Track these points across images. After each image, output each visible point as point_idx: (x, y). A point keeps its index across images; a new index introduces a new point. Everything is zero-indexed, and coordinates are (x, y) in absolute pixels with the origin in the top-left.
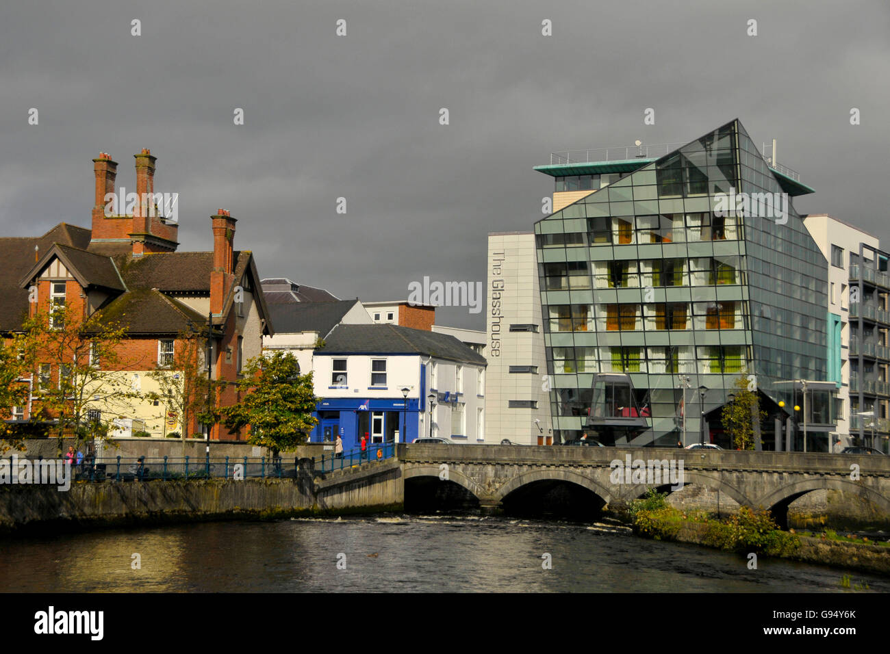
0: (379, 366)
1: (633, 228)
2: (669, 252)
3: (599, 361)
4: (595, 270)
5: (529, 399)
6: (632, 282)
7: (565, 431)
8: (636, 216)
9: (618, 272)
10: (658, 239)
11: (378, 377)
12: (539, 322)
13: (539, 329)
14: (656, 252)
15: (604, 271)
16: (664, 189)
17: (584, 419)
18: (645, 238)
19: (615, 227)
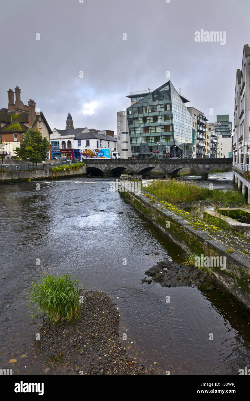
0: (88, 142)
1: (147, 109)
2: (156, 114)
3: (141, 140)
4: (139, 119)
5: (126, 149)
6: (148, 121)
7: (135, 156)
8: (148, 106)
9: (145, 119)
10: (153, 111)
11: (88, 145)
12: (128, 132)
13: (129, 133)
14: (152, 114)
15: (142, 119)
16: (154, 100)
17: (138, 153)
18: (150, 111)
19: (144, 109)
